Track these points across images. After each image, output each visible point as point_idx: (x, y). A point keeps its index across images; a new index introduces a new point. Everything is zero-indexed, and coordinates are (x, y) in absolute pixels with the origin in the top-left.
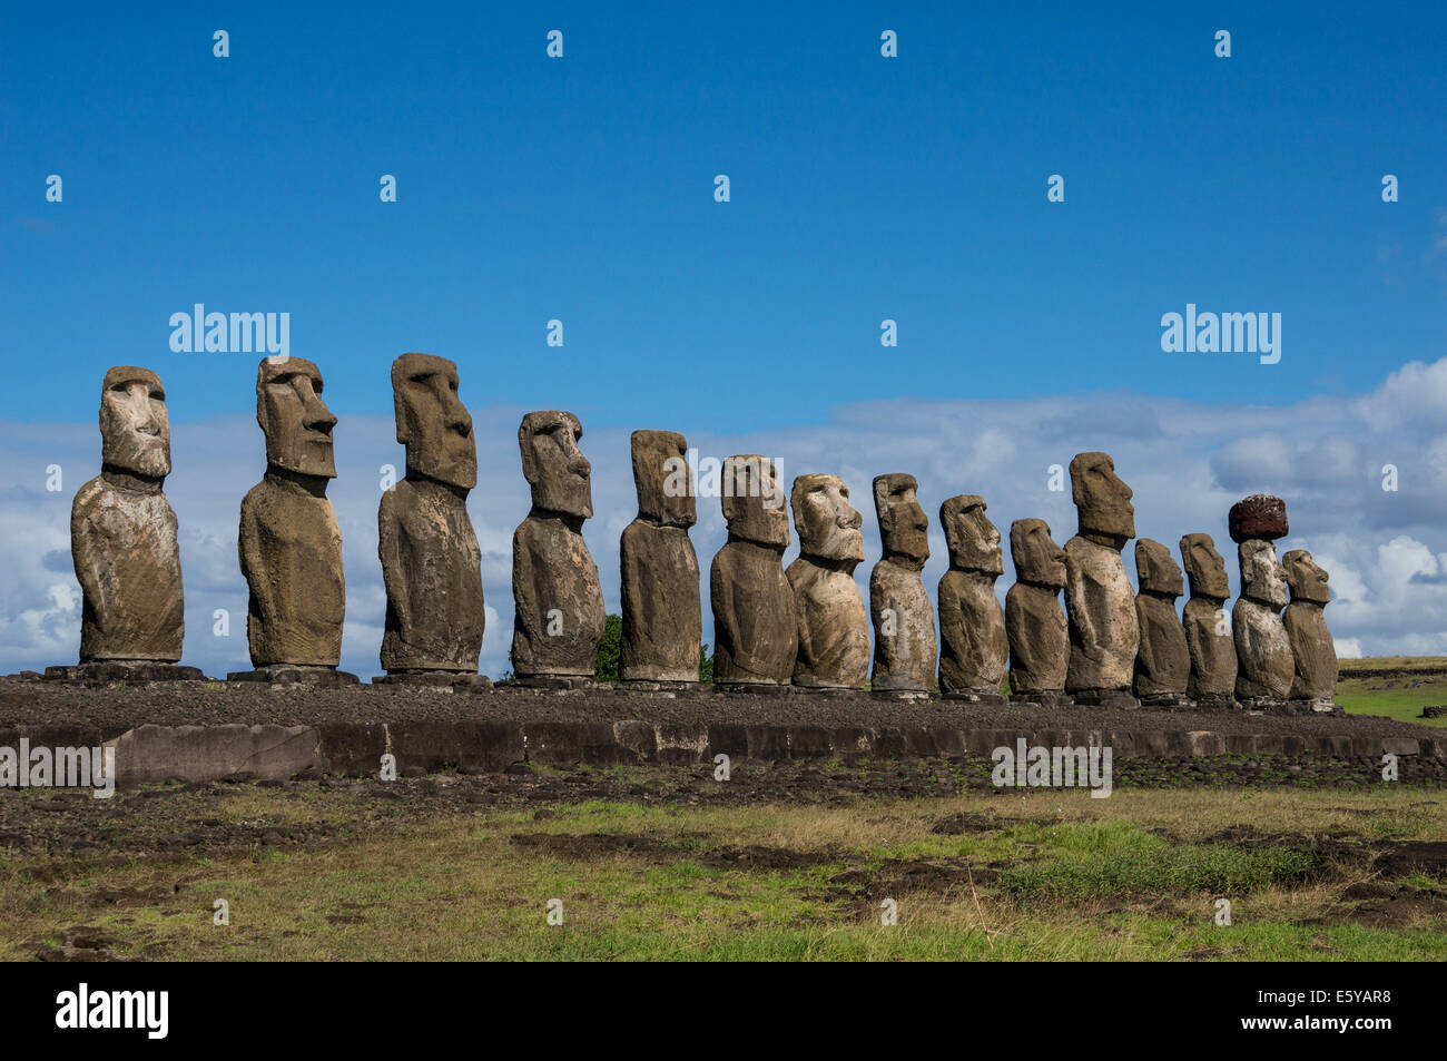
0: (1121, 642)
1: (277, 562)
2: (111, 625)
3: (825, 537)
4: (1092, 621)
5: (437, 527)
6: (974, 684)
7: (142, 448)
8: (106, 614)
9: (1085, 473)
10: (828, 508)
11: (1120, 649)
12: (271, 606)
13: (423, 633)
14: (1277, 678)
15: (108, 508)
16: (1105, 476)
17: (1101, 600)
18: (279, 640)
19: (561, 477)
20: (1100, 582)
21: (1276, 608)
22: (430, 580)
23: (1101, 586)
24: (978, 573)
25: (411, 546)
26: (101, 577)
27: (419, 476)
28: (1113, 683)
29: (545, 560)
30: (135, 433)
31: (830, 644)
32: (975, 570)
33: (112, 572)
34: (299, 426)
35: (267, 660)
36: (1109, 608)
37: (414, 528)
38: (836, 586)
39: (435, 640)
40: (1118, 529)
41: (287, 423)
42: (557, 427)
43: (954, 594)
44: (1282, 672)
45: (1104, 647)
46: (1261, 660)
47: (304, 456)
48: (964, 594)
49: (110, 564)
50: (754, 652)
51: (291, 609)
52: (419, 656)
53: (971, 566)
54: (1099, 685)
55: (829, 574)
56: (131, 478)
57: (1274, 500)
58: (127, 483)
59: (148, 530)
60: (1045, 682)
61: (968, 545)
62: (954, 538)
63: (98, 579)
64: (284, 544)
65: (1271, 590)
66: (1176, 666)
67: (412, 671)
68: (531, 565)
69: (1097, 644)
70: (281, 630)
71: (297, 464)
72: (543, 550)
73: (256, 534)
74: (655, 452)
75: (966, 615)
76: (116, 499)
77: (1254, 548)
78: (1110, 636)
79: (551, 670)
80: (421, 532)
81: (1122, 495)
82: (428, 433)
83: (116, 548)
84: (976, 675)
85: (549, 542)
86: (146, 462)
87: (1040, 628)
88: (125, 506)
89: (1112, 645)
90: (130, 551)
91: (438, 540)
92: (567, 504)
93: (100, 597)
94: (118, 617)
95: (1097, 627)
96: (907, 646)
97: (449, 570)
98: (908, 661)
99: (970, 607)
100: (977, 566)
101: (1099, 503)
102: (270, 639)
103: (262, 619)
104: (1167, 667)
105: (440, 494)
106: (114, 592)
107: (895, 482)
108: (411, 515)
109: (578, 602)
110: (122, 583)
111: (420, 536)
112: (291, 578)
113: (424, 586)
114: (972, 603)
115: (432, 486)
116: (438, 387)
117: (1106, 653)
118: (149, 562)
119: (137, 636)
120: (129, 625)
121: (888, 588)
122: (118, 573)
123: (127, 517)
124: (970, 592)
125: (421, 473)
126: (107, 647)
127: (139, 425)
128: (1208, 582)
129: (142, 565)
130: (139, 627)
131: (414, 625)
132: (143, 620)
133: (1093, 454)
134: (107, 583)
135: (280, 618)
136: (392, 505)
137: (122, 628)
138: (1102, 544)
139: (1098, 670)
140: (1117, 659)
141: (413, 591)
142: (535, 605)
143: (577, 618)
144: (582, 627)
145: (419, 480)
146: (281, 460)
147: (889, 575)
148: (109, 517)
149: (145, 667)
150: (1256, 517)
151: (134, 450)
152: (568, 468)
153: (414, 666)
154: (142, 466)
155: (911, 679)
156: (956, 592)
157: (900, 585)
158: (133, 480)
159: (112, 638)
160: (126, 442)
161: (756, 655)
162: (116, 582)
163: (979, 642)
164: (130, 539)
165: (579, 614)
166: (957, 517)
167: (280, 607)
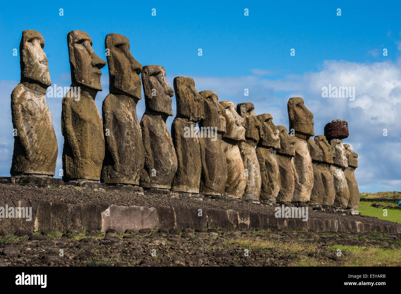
0: (309, 182)
1: (81, 130)
2: (34, 157)
3: (232, 130)
4: (297, 172)
5: (129, 117)
6: (270, 198)
7: (43, 71)
8: (31, 152)
9: (295, 106)
10: (232, 116)
11: (308, 184)
12: (78, 151)
13: (124, 167)
14: (344, 200)
15: (29, 100)
16: (302, 108)
17: (301, 163)
18: (82, 168)
19: (162, 96)
20: (301, 155)
21: (343, 169)
22: (128, 142)
23: (301, 157)
24: (272, 149)
25: (119, 125)
26: (28, 133)
27: (121, 92)
28: (305, 200)
29: (156, 134)
30: (39, 64)
31: (234, 178)
32: (270, 147)
33: (33, 131)
34: (90, 65)
35: (76, 177)
36: (305, 167)
37: (120, 117)
38: (235, 152)
39: (130, 170)
40: (308, 132)
41: (85, 63)
42: (159, 72)
43: (263, 158)
44: (346, 197)
45: (302, 183)
46: (338, 191)
47: (93, 80)
48: (267, 158)
49: (32, 127)
50: (215, 181)
51: (88, 153)
52: (122, 177)
53: (269, 145)
54: (299, 200)
55: (232, 147)
56: (38, 85)
57: (344, 122)
58: (36, 88)
59: (45, 111)
60: (287, 198)
61: (268, 136)
62: (262, 133)
63: (26, 134)
64: (85, 121)
65: (343, 161)
66: (321, 193)
67: (119, 185)
68: (149, 137)
69: (299, 182)
70: (84, 163)
71: (90, 83)
72: (155, 130)
73: (71, 116)
74: (185, 87)
75: (267, 167)
76: (32, 96)
77: (336, 143)
78: (305, 179)
79: (158, 186)
80: (123, 119)
81: (310, 117)
82: (126, 72)
83: (34, 120)
84: (271, 194)
85: (157, 126)
86: (45, 78)
87: (286, 174)
88: (35, 99)
89: (305, 183)
90: (40, 122)
91: (130, 123)
92: (165, 109)
93: (27, 143)
94: (37, 153)
95: (299, 175)
96: (253, 180)
97: (135, 137)
98: (254, 187)
99: (269, 164)
100: (272, 145)
101: (301, 120)
102: (77, 167)
103: (73, 157)
104: (317, 193)
105: (129, 102)
106: (34, 141)
107: (249, 106)
108: (118, 111)
109: (170, 154)
110: (38, 137)
111: (123, 121)
112: (88, 138)
113: (125, 144)
114: (270, 162)
115: (126, 97)
116: (126, 50)
117: (303, 186)
118: (47, 128)
119: (44, 163)
120: (41, 158)
121: (246, 154)
122: (36, 132)
123: (37, 105)
124: (268, 157)
125: (122, 91)
126: (32, 168)
127: (41, 59)
128: (327, 156)
129: (45, 129)
130: (45, 159)
131: (120, 163)
132: (47, 155)
133: (298, 98)
134: (31, 136)
135: (82, 157)
136: (110, 106)
137: (38, 159)
138: (301, 138)
139: (299, 194)
140: (307, 189)
141: (120, 147)
142: (151, 156)
143: (170, 162)
144: (172, 167)
145: (121, 94)
146: (83, 81)
147: (246, 148)
148: (30, 104)
149: (48, 178)
150: (338, 129)
151: (40, 72)
152: (165, 92)
153: (120, 182)
154: (44, 80)
155: (255, 195)
156: (263, 156)
157: (251, 153)
158: (39, 87)
159: (34, 164)
160: (36, 68)
161: (215, 182)
162: (35, 136)
163: (273, 179)
164: (39, 116)
165: (171, 160)
166: (263, 124)
167: (83, 152)
